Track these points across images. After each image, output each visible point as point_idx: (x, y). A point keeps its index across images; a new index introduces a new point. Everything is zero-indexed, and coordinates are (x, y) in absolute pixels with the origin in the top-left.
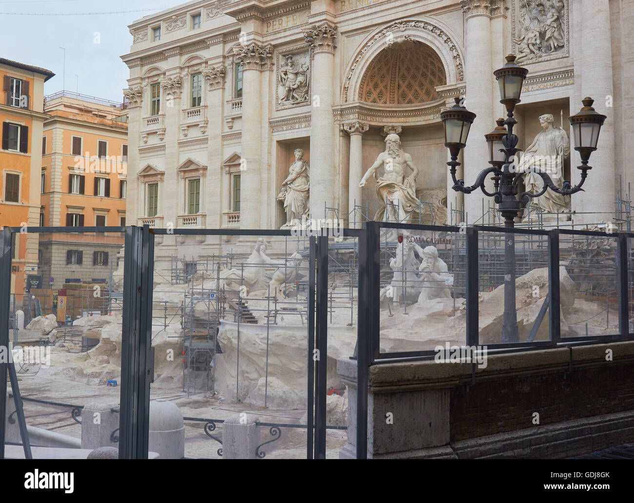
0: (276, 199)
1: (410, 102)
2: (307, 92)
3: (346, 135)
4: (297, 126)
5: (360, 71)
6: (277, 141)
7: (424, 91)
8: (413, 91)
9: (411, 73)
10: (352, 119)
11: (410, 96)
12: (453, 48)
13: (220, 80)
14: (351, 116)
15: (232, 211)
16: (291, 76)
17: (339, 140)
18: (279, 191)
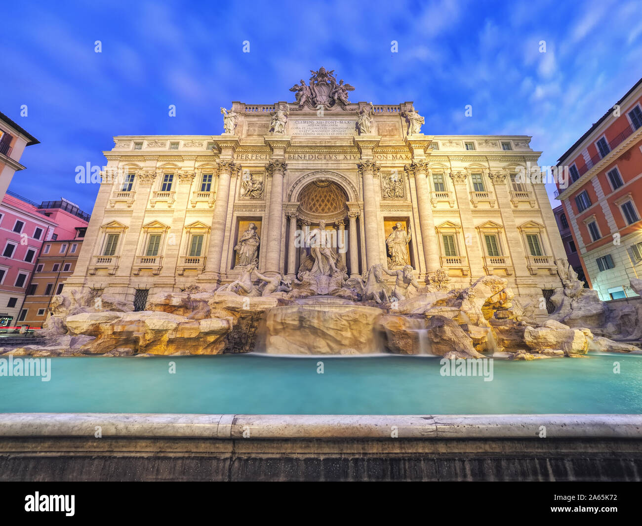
0: (233, 249)
1: (314, 212)
2: (261, 194)
3: (288, 219)
4: (253, 210)
5: (299, 188)
6: (237, 217)
7: (321, 208)
8: (315, 207)
9: (317, 198)
10: (293, 210)
11: (314, 209)
12: (353, 187)
13: (190, 179)
14: (293, 209)
15: (187, 256)
16: (251, 184)
17: (284, 220)
18: (236, 244)
